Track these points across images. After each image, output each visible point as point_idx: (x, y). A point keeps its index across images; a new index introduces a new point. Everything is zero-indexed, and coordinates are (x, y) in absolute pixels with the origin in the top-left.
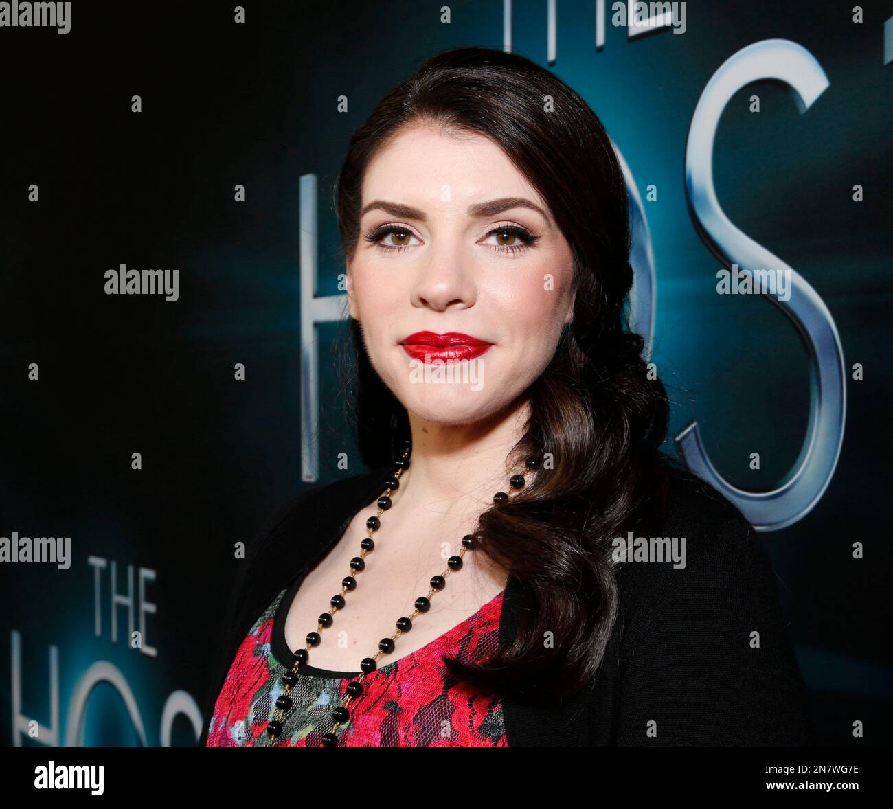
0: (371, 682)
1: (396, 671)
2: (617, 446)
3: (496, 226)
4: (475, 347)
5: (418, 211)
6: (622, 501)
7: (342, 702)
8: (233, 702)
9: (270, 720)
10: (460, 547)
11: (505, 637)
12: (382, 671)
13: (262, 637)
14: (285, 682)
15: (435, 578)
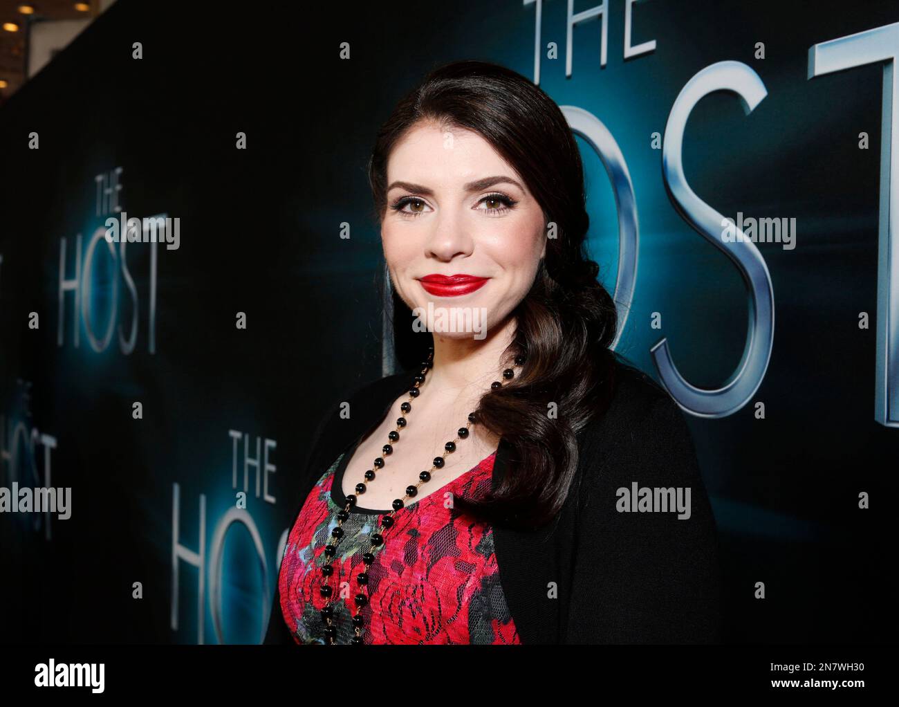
0: (400, 516)
1: (418, 508)
2: (579, 346)
3: (485, 195)
4: (476, 283)
5: (427, 189)
6: (583, 385)
7: (379, 531)
8: (302, 532)
9: (327, 544)
10: (467, 421)
11: (496, 482)
12: (408, 508)
13: (325, 487)
14: (339, 518)
15: (448, 444)
